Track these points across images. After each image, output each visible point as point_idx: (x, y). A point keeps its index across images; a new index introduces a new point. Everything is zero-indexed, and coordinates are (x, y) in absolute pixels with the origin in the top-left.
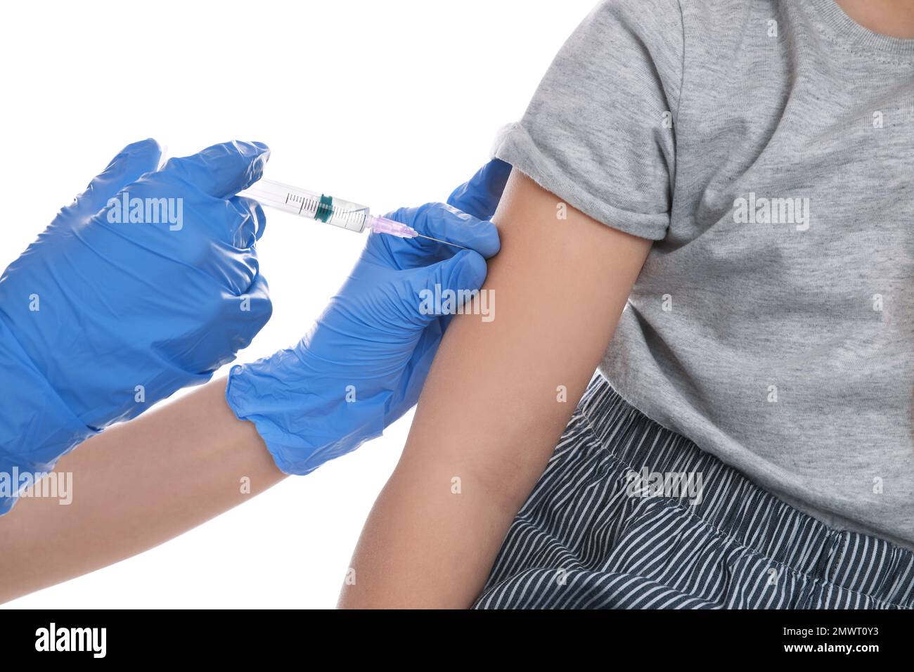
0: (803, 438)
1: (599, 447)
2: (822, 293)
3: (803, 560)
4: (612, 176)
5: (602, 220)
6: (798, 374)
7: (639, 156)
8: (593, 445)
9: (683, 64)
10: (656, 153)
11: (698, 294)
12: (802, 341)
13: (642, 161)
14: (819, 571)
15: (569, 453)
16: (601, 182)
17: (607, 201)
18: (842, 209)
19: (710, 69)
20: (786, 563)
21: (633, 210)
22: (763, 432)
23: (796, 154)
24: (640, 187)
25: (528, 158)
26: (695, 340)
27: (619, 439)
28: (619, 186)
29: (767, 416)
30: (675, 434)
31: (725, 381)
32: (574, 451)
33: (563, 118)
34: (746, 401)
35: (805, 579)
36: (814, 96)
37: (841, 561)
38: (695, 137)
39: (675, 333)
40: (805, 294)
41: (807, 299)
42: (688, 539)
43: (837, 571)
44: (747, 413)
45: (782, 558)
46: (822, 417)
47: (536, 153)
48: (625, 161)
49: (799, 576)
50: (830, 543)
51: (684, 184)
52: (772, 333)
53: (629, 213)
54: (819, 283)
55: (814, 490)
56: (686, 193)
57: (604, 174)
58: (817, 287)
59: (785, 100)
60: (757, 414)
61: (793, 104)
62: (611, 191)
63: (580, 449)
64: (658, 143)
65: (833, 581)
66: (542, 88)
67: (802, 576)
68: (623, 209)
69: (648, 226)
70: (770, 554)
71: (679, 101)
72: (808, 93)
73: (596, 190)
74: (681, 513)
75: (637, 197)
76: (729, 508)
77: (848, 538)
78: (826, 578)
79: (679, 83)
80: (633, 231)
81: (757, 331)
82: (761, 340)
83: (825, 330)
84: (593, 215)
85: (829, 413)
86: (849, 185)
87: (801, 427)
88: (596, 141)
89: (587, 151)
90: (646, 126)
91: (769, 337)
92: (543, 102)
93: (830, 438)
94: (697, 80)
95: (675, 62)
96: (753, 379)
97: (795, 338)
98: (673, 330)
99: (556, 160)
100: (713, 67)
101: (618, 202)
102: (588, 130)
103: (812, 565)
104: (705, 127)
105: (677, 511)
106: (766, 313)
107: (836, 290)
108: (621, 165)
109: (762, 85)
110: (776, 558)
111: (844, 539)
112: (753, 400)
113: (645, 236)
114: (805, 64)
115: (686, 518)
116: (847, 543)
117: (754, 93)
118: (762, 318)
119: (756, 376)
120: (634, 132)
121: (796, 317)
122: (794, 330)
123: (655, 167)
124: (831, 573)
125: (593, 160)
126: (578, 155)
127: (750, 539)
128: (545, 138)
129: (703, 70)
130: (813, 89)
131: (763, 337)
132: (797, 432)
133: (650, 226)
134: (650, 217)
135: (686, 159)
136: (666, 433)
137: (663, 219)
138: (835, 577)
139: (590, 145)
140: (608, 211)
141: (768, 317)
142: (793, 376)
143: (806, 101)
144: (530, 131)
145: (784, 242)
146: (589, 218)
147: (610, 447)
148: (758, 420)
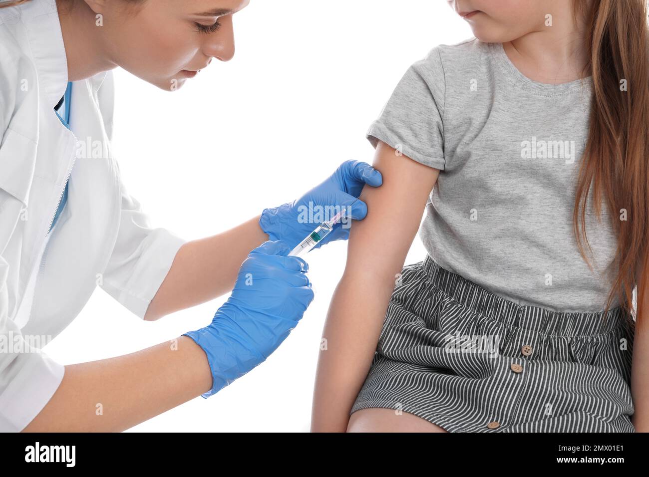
0: (506, 258)
1: (430, 283)
2: (509, 194)
3: (509, 320)
4: (420, 142)
5: (417, 161)
6: (504, 231)
7: (431, 133)
8: (427, 282)
9: (445, 96)
10: (439, 132)
11: (460, 199)
12: (503, 215)
13: (433, 135)
14: (516, 324)
15: (418, 287)
16: (416, 145)
17: (419, 152)
18: (514, 160)
19: (455, 98)
20: (503, 322)
21: (430, 156)
22: (490, 256)
23: (495, 134)
24: (432, 146)
25: (386, 135)
26: (461, 220)
27: (436, 279)
28: (423, 146)
29: (491, 249)
30: (455, 274)
31: (474, 236)
32: (420, 286)
33: (400, 119)
34: (482, 244)
35: (511, 328)
36: (502, 110)
37: (525, 318)
38: (451, 126)
39: (453, 218)
40: (502, 194)
41: (503, 197)
42: (464, 318)
43: (524, 323)
44: (482, 249)
45: (501, 320)
46: (514, 249)
47: (389, 133)
48: (426, 136)
49: (508, 327)
50: (519, 311)
51: (448, 146)
52: (491, 213)
53: (429, 157)
54: (508, 190)
55: (510, 287)
56: (450, 150)
57: (417, 141)
58: (507, 191)
59: (490, 111)
60: (487, 249)
61: (493, 113)
62: (421, 148)
63: (422, 285)
64: (438, 127)
65: (523, 327)
66: (388, 105)
67: (510, 327)
68: (426, 156)
69: (437, 163)
70: (496, 319)
71: (443, 112)
72: (500, 109)
73: (414, 148)
74: (461, 307)
75: (431, 150)
76: (478, 302)
77: (526, 308)
78: (520, 326)
79: (443, 104)
80: (430, 165)
81: (485, 213)
82: (486, 216)
83: (512, 210)
84: (413, 158)
85: (517, 247)
86: (517, 150)
87: (505, 253)
88: (413, 127)
89: (410, 132)
90: (434, 120)
91: (490, 215)
92: (390, 111)
93: (517, 257)
94: (450, 103)
95: (442, 96)
96: (485, 234)
97: (501, 214)
98: (452, 217)
99: (398, 136)
100: (457, 97)
101: (424, 153)
102: (410, 123)
103: (513, 321)
104: (455, 122)
105: (459, 306)
106: (488, 205)
107: (515, 192)
108: (425, 137)
109: (479, 104)
110: (499, 320)
111: (524, 309)
112: (485, 243)
113: (436, 168)
114: (499, 96)
115: (463, 309)
116: (526, 311)
117: (475, 107)
118: (487, 207)
119: (486, 233)
120: (429, 124)
121: (500, 205)
122: (499, 212)
123: (438, 138)
124: (521, 324)
125: (413, 135)
126: (407, 134)
127: (488, 314)
128: (392, 127)
129: (453, 99)
130: (502, 108)
131: (487, 215)
132: (503, 255)
133: (438, 163)
134: (437, 159)
135: (448, 136)
136: (451, 274)
137: (442, 160)
138: (523, 325)
139: (411, 129)
140: (420, 157)
141: (489, 206)
142: (501, 233)
143: (498, 112)
144: (385, 124)
145: (492, 174)
146: (412, 160)
147: (433, 283)
148: (487, 251)
